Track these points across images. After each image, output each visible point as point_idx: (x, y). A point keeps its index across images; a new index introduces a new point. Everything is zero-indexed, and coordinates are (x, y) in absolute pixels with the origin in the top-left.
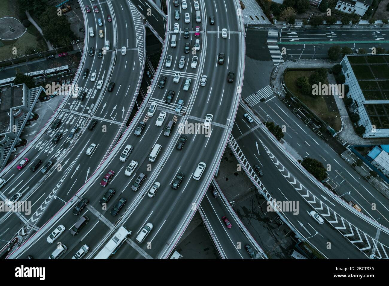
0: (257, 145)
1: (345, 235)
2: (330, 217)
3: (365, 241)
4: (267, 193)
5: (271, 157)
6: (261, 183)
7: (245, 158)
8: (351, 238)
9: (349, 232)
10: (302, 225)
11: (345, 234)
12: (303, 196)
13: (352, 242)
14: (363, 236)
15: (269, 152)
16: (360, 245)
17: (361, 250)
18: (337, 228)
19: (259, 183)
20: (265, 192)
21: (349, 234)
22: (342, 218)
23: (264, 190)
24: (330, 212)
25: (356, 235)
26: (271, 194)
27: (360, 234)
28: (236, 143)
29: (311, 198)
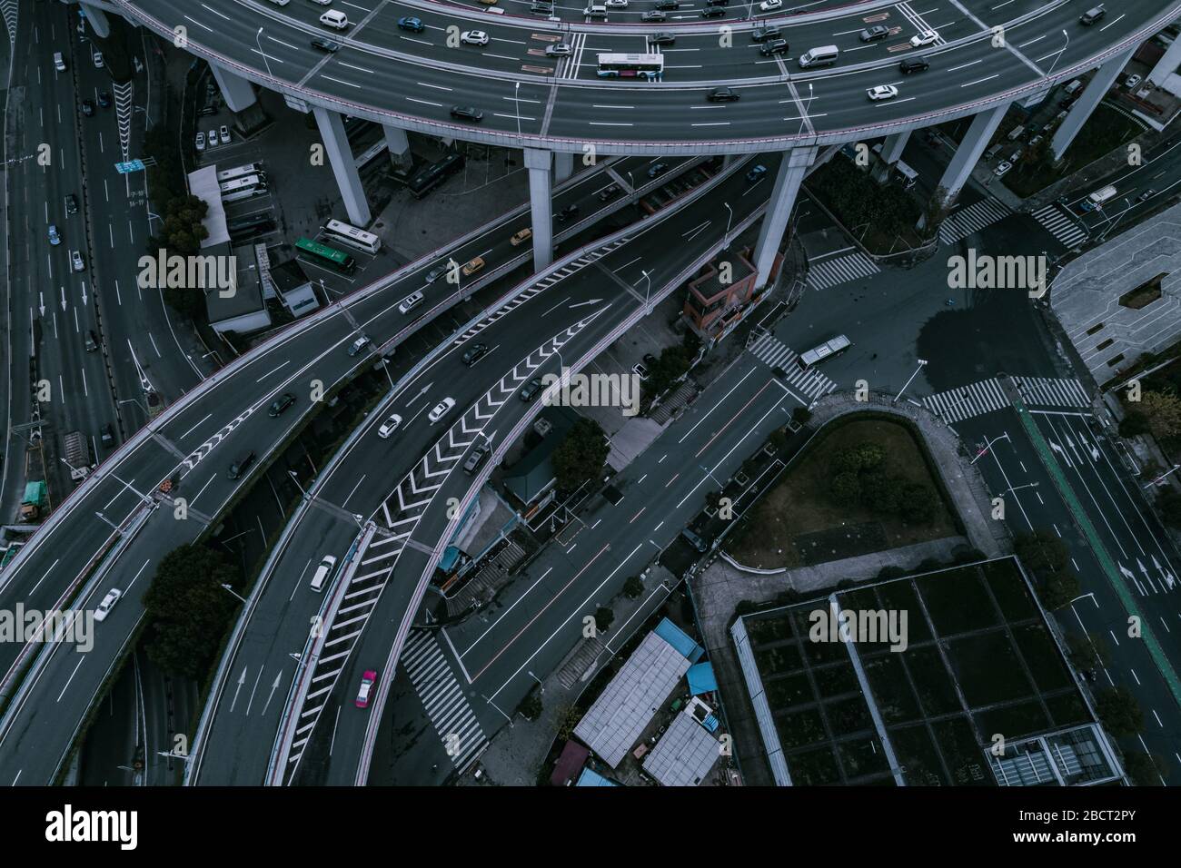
0: (592, 302)
1: (411, 474)
2: (449, 448)
3: (404, 515)
4: (484, 326)
5: (569, 330)
6: (504, 314)
7: (556, 281)
8: (406, 485)
9: (421, 484)
10: (425, 390)
11: (415, 476)
12: (488, 394)
13: (399, 487)
14: (414, 512)
15: (581, 325)
16: (393, 504)
17: (384, 505)
18: (425, 458)
19: (503, 310)
20: (486, 322)
21: (416, 483)
22: (448, 471)
23: (490, 319)
24: (459, 448)
25: (415, 499)
26: (484, 333)
27: (418, 507)
28: (589, 262)
29: (485, 409)
